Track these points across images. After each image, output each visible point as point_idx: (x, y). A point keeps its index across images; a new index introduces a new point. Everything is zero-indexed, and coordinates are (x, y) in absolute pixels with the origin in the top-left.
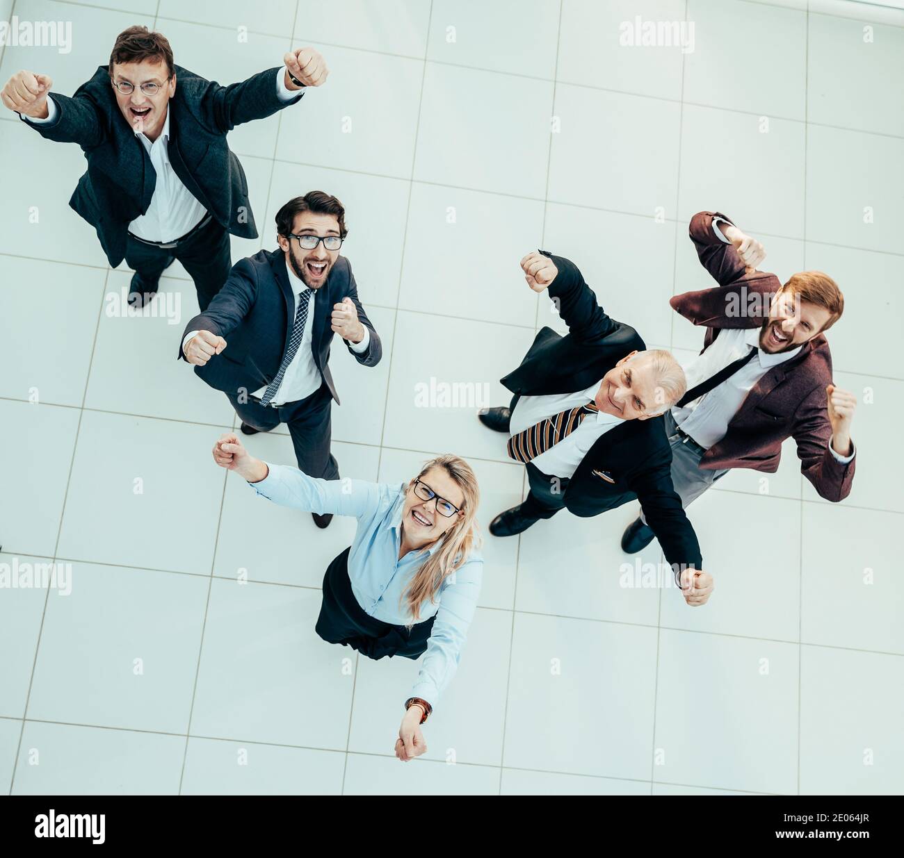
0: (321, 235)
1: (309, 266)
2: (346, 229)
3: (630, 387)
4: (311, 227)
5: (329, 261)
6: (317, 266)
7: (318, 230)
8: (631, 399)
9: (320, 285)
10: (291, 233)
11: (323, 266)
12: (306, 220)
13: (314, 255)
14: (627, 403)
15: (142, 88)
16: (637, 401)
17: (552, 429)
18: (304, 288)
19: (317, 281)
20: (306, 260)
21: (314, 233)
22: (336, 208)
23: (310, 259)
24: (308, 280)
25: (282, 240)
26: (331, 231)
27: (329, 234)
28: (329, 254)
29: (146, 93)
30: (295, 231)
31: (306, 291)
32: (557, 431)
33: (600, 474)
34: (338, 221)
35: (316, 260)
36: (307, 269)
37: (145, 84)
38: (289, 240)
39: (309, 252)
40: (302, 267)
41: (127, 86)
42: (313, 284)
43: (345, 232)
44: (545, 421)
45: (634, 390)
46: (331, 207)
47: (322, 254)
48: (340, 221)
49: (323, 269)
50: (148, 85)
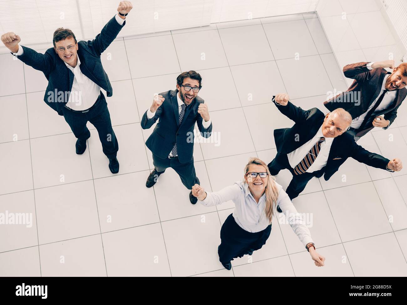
0: (192, 86)
1: (186, 97)
2: (202, 85)
3: (334, 125)
4: (189, 83)
5: (194, 96)
6: (189, 97)
7: (191, 84)
8: (336, 129)
9: (189, 104)
10: (182, 84)
11: (191, 97)
12: (188, 81)
13: (189, 93)
14: (335, 131)
15: (68, 48)
16: (338, 129)
17: (311, 156)
18: (183, 103)
19: (188, 102)
20: (186, 94)
21: (190, 85)
22: (199, 78)
23: (187, 94)
24: (185, 102)
25: (178, 86)
26: (196, 86)
27: (195, 87)
28: (194, 94)
29: (69, 50)
30: (184, 84)
31: (183, 105)
32: (314, 155)
33: (335, 159)
34: (199, 83)
35: (189, 95)
36: (185, 97)
37: (68, 47)
38: (181, 87)
39: (187, 92)
40: (184, 97)
41: (62, 49)
42: (187, 103)
43: (201, 87)
44: (307, 155)
45: (336, 126)
46: (197, 77)
47: (191, 93)
48: (200, 82)
49: (191, 98)
50: (69, 47)
